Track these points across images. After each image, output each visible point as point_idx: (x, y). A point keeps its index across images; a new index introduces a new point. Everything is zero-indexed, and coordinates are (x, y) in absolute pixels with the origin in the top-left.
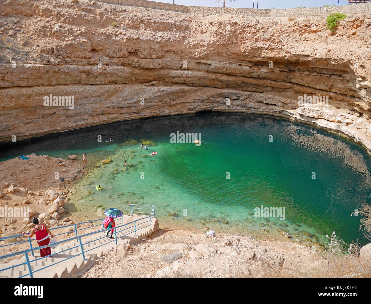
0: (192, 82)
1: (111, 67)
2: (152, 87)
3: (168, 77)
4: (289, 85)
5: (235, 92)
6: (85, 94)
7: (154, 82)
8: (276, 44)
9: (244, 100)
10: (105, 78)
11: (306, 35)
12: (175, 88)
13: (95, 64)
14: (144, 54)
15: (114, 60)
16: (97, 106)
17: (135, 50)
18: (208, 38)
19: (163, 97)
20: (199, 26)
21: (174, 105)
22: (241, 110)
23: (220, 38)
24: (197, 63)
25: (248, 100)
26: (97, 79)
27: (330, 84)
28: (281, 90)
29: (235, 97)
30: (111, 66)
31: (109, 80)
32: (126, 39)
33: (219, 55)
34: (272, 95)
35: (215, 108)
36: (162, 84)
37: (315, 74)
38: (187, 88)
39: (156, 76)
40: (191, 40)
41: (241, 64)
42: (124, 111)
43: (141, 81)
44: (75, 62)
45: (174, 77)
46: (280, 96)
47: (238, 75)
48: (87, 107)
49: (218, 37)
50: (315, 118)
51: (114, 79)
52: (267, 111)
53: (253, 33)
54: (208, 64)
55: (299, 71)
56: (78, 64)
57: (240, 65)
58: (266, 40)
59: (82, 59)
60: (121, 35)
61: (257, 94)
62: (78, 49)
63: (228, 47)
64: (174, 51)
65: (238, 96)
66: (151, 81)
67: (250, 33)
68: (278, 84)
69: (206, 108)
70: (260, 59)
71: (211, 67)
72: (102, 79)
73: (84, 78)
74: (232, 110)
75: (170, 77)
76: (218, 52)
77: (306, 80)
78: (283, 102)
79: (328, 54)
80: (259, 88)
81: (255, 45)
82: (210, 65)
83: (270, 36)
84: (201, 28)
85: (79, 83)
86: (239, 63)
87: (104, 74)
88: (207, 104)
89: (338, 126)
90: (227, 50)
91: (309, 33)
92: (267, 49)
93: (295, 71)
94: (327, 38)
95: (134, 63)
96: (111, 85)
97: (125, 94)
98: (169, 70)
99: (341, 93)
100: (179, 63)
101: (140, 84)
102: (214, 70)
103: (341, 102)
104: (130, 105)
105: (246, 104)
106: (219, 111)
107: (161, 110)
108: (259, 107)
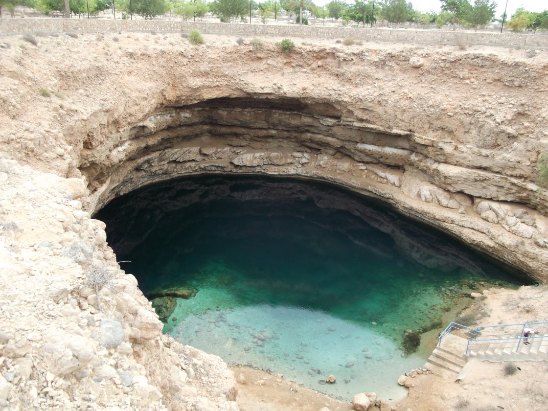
8: (219, 79)
11: (252, 64)
29: (146, 166)
34: (187, 146)
37: (249, 109)
50: (259, 166)
61: (168, 150)
65: (150, 162)
80: (172, 142)
81: (196, 83)
91: (253, 60)
92: (210, 87)
94: (281, 68)
99: (290, 129)
103: (284, 139)
105: (156, 170)
108: (172, 170)
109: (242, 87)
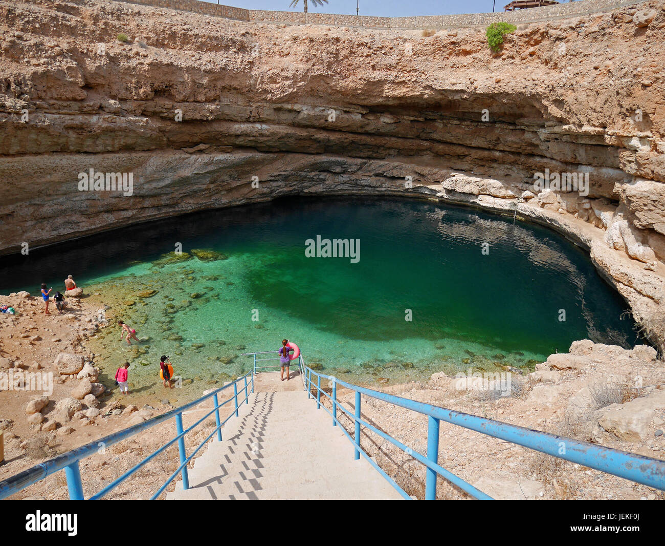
0: (268, 143)
1: (124, 118)
2: (198, 156)
3: (227, 136)
4: (426, 144)
5: (339, 159)
6: (74, 172)
7: (202, 146)
8: (407, 74)
9: (354, 173)
10: (113, 140)
11: (453, 59)
12: (239, 156)
13: (94, 112)
14: (184, 94)
15: (129, 106)
16: (97, 196)
17: (166, 87)
18: (294, 64)
19: (218, 174)
20: (275, 44)
21: (238, 188)
22: (350, 192)
23: (314, 65)
24: (275, 109)
25: (360, 172)
26: (98, 142)
27: (494, 138)
28: (412, 153)
29: (338, 170)
30: (123, 116)
31: (122, 143)
32: (149, 65)
33: (312, 96)
34: (398, 161)
35: (306, 191)
36: (215, 149)
37: (469, 123)
38: (258, 156)
39: (206, 135)
40: (265, 68)
41: (348, 110)
42: (147, 203)
43: (178, 144)
44: (55, 108)
45: (237, 136)
46: (412, 163)
47: (343, 129)
48: (77, 198)
49: (310, 63)
50: (474, 195)
51: (130, 141)
52: (393, 189)
53: (368, 56)
54: (295, 111)
55: (442, 119)
56: (61, 111)
57: (346, 112)
58: (389, 68)
59: (68, 103)
60: (138, 57)
61: (375, 161)
62: (60, 83)
63: (328, 81)
64: (235, 89)
65: (344, 166)
66: (197, 144)
67: (362, 56)
68: (408, 144)
69: (290, 191)
70: (381, 100)
71: (301, 116)
72: (107, 142)
73: (73, 139)
74: (334, 191)
75: (230, 136)
76: (312, 90)
77: (455, 133)
78: (419, 172)
79: (497, 86)
80: (377, 152)
81: (373, 76)
82: (299, 112)
83: (397, 61)
84: (278, 48)
85: (64, 150)
86: (345, 109)
87: (111, 132)
88: (293, 184)
89: (511, 203)
90: (326, 85)
91: (458, 55)
92: (393, 82)
93: (435, 119)
94: (488, 62)
95: (164, 111)
96: (125, 152)
97: (149, 169)
98: (227, 123)
99: (513, 150)
100: (246, 111)
101: (177, 151)
102: (305, 122)
103: (512, 165)
104: (159, 191)
105: (357, 180)
106: (313, 195)
107: (214, 198)
108: (379, 184)
109: (432, 83)
